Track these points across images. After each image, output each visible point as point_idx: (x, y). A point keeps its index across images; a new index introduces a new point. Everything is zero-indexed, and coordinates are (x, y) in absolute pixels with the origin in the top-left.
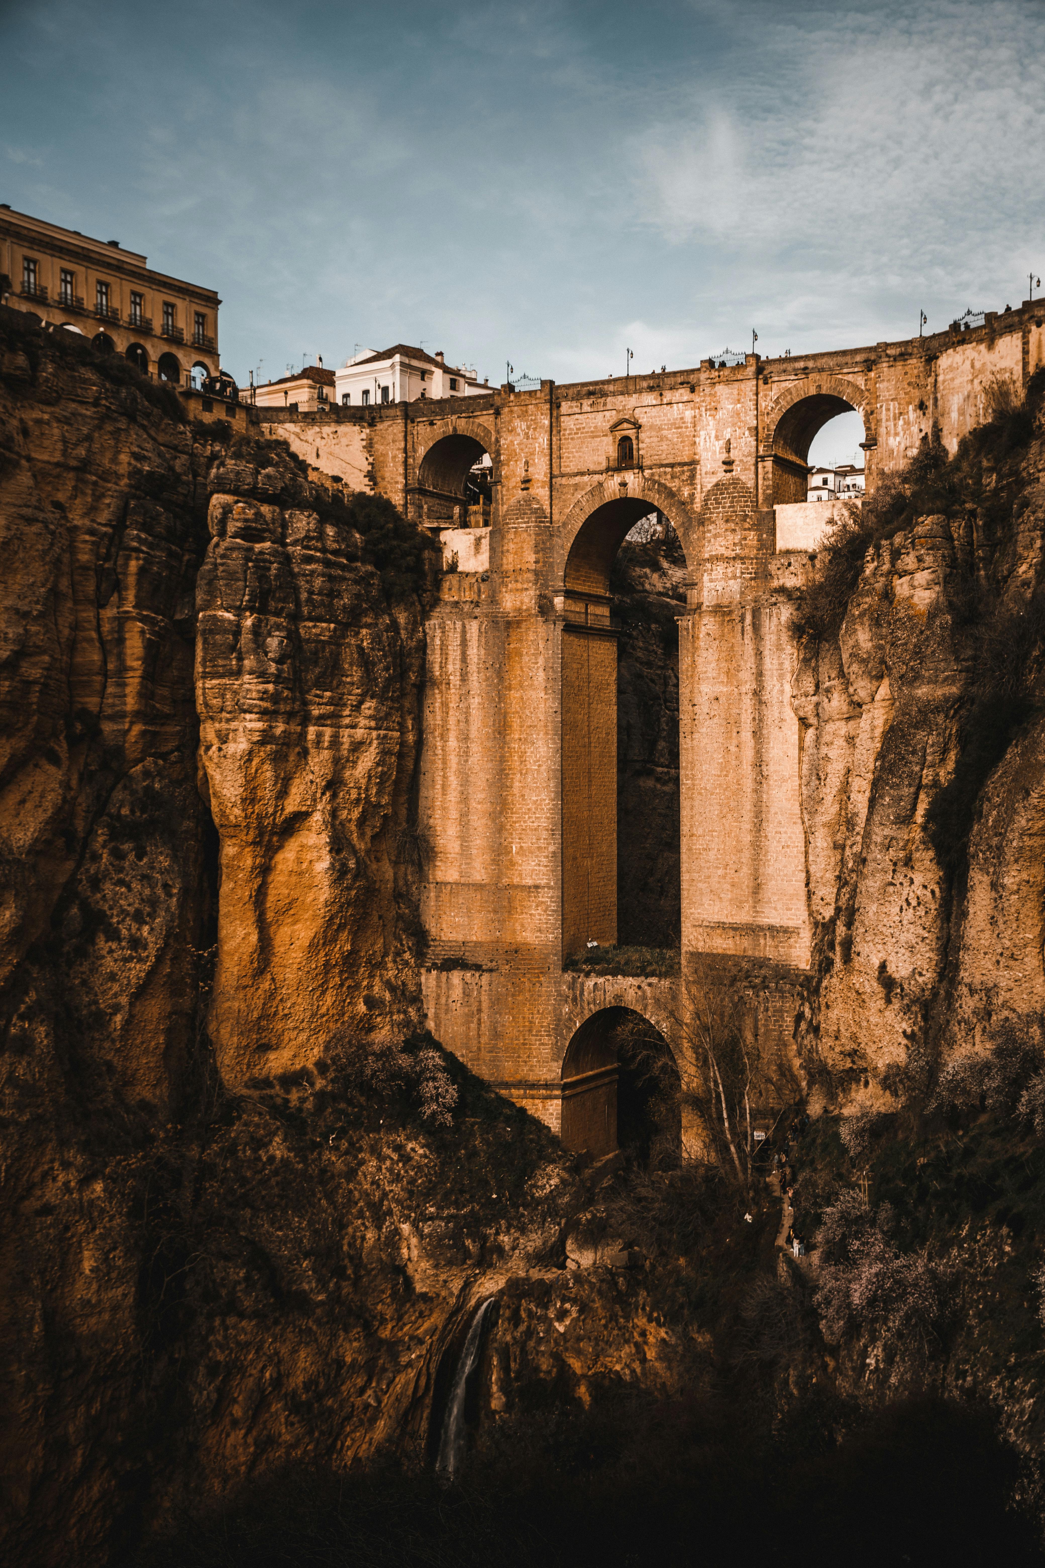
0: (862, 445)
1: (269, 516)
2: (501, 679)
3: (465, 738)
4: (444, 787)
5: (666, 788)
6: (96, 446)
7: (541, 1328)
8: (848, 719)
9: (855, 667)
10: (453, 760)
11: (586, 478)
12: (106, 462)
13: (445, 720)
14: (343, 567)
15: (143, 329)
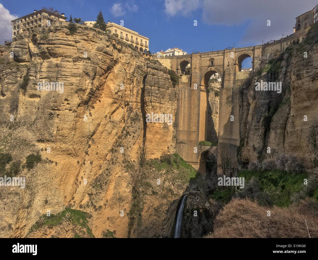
0: (252, 62)
1: (156, 72)
2: (190, 99)
3: (184, 108)
4: (181, 115)
5: (214, 117)
6: (130, 60)
7: (194, 200)
8: (248, 106)
9: (250, 97)
10: (182, 111)
11: (205, 67)
12: (132, 63)
13: (181, 105)
14: (167, 80)
15: (137, 44)
